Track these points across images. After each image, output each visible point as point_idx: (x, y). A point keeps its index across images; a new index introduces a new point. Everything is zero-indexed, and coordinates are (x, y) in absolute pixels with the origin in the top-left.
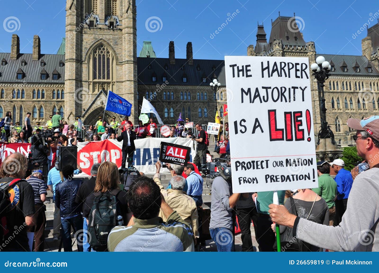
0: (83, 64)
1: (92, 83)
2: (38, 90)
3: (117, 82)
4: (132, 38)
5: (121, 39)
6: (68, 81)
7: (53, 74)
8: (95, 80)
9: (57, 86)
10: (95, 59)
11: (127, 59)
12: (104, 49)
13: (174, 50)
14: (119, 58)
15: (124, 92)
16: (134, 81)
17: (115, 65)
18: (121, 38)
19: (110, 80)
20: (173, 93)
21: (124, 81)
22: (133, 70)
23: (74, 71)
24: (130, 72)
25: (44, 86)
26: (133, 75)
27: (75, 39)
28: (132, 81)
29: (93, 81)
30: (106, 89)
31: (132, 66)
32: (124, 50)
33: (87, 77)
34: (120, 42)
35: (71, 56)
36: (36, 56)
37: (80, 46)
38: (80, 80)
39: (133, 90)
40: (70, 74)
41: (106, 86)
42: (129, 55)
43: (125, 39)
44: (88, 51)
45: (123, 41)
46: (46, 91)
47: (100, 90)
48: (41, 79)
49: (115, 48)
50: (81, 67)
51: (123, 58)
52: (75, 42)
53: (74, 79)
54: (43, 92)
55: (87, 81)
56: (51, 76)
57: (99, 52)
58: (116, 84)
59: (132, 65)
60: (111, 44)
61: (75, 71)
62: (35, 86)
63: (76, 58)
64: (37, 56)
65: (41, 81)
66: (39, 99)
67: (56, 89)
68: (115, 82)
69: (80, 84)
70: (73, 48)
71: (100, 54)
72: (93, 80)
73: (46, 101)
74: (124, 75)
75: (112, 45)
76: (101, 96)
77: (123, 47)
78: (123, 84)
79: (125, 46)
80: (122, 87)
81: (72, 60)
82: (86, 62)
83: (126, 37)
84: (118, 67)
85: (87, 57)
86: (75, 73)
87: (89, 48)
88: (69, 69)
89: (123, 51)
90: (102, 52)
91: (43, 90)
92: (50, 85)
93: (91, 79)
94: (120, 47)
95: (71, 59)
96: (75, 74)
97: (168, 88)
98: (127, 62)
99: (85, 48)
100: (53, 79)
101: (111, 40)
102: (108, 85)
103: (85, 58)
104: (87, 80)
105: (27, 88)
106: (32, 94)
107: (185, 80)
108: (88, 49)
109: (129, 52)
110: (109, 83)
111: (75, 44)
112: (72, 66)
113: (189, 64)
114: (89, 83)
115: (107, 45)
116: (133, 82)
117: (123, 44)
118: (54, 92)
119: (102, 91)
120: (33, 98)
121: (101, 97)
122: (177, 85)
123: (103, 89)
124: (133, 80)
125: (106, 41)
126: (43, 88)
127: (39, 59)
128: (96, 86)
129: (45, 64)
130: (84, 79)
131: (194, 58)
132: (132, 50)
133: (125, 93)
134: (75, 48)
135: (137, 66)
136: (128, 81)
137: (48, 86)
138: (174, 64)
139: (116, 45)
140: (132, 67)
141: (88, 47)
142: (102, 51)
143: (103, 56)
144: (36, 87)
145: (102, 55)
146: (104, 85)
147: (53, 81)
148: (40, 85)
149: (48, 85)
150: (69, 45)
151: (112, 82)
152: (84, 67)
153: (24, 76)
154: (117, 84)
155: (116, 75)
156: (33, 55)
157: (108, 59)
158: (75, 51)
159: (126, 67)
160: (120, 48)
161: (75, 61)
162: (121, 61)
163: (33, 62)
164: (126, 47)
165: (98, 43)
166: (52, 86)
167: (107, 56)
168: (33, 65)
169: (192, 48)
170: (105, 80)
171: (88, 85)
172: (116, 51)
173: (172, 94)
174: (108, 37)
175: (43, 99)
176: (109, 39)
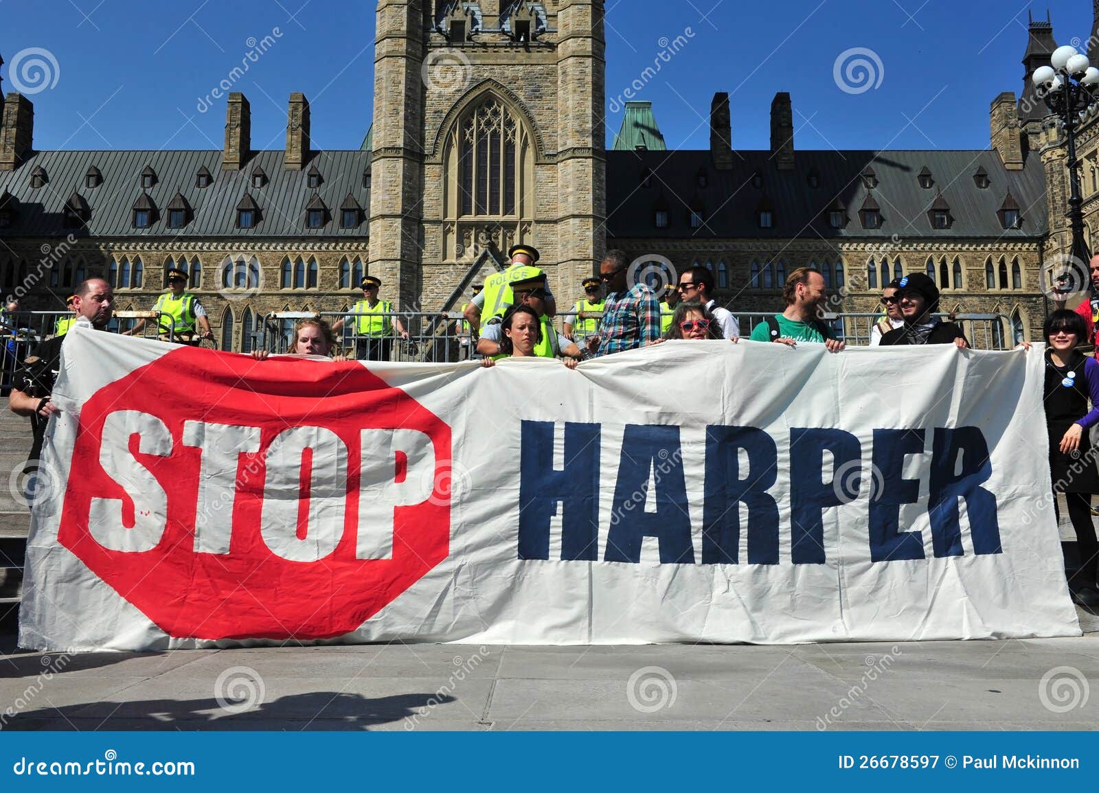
0: (427, 167)
1: (455, 228)
2: (299, 261)
3: (538, 222)
4: (589, 70)
5: (551, 78)
6: (379, 222)
7: (344, 210)
8: (466, 218)
9: (353, 248)
10: (465, 147)
11: (571, 143)
12: (496, 113)
13: (728, 122)
14: (545, 140)
15: (559, 254)
16: (593, 217)
17: (532, 165)
18: (552, 73)
19: (515, 217)
20: (726, 267)
21: (562, 219)
22: (590, 179)
23: (399, 189)
24: (581, 188)
25: (316, 248)
26: (590, 197)
27: (403, 82)
28: (587, 216)
29: (460, 219)
30: (500, 248)
31: (588, 166)
32: (561, 114)
33: (441, 208)
34: (547, 86)
35: (389, 139)
36: (296, 155)
37: (418, 107)
38: (418, 216)
39: (591, 247)
40: (387, 197)
41: (501, 237)
42: (578, 128)
43: (567, 75)
44: (443, 123)
45: (559, 82)
46: (323, 262)
47: (481, 251)
48: (308, 226)
49: (532, 108)
50: (422, 175)
51: (560, 142)
52: (403, 91)
53: (400, 212)
54: (313, 268)
55: (441, 222)
56: (336, 214)
57: (479, 124)
58: (535, 229)
59: (590, 161)
60: (521, 95)
61: (401, 187)
62: (290, 248)
63: (404, 144)
64: (299, 156)
65: (306, 232)
66: (299, 290)
67: (351, 256)
68: (529, 223)
69: (416, 232)
70: (398, 113)
71: (483, 130)
72: (459, 217)
73: (320, 295)
74: (560, 198)
75: (522, 99)
76: (484, 271)
77: (560, 102)
78: (559, 227)
79: (567, 100)
80: (553, 238)
81: (392, 153)
82: (439, 157)
83: (570, 70)
84: (543, 173)
85: (442, 142)
86: (401, 194)
87: (447, 111)
88: (384, 181)
89: (559, 116)
90: (489, 124)
91: (312, 260)
92: (333, 244)
93: (452, 216)
94: (550, 106)
95: (389, 148)
96: (401, 198)
97: (709, 249)
98: (569, 154)
99: (435, 112)
100: (343, 224)
101: (521, 82)
102: (509, 234)
103: (436, 143)
104: (441, 217)
105: (267, 255)
106: (280, 271)
107: (766, 219)
108: (444, 115)
109: (578, 117)
110: (510, 226)
111: (402, 97)
112: (391, 171)
113: (782, 166)
114: (444, 228)
115: (506, 99)
116: (591, 220)
117: (560, 93)
118: (345, 267)
119: (489, 252)
120: (283, 286)
121: (484, 274)
122: (737, 238)
123: (493, 247)
124: (590, 212)
125: (502, 86)
126: (312, 253)
127: (304, 164)
128: (469, 238)
129: (320, 181)
130: (428, 214)
131: (796, 148)
132: (589, 111)
133: (565, 260)
134: (402, 114)
135: (604, 168)
136: (574, 216)
137: (327, 248)
138: (730, 167)
139: (538, 97)
140: (590, 170)
141: (446, 107)
142: (489, 120)
143: (491, 137)
144: (292, 251)
145: (489, 132)
146: (493, 235)
147: (342, 232)
148: (304, 244)
149: (326, 244)
150: (384, 103)
151: (522, 224)
152: (431, 174)
153: (257, 216)
154: (538, 228)
155: (535, 199)
156: (287, 154)
157: (510, 146)
158: (402, 123)
159: (570, 170)
160: (548, 109)
161: (401, 154)
162: (551, 152)
163: (287, 176)
164: (570, 103)
165: (477, 92)
166: (338, 248)
167: (506, 135)
168: (285, 184)
169: (790, 112)
170: (500, 218)
171: (442, 235)
172: (537, 118)
173: (722, 267)
174: (509, 72)
175: (311, 290)
176: (515, 80)
